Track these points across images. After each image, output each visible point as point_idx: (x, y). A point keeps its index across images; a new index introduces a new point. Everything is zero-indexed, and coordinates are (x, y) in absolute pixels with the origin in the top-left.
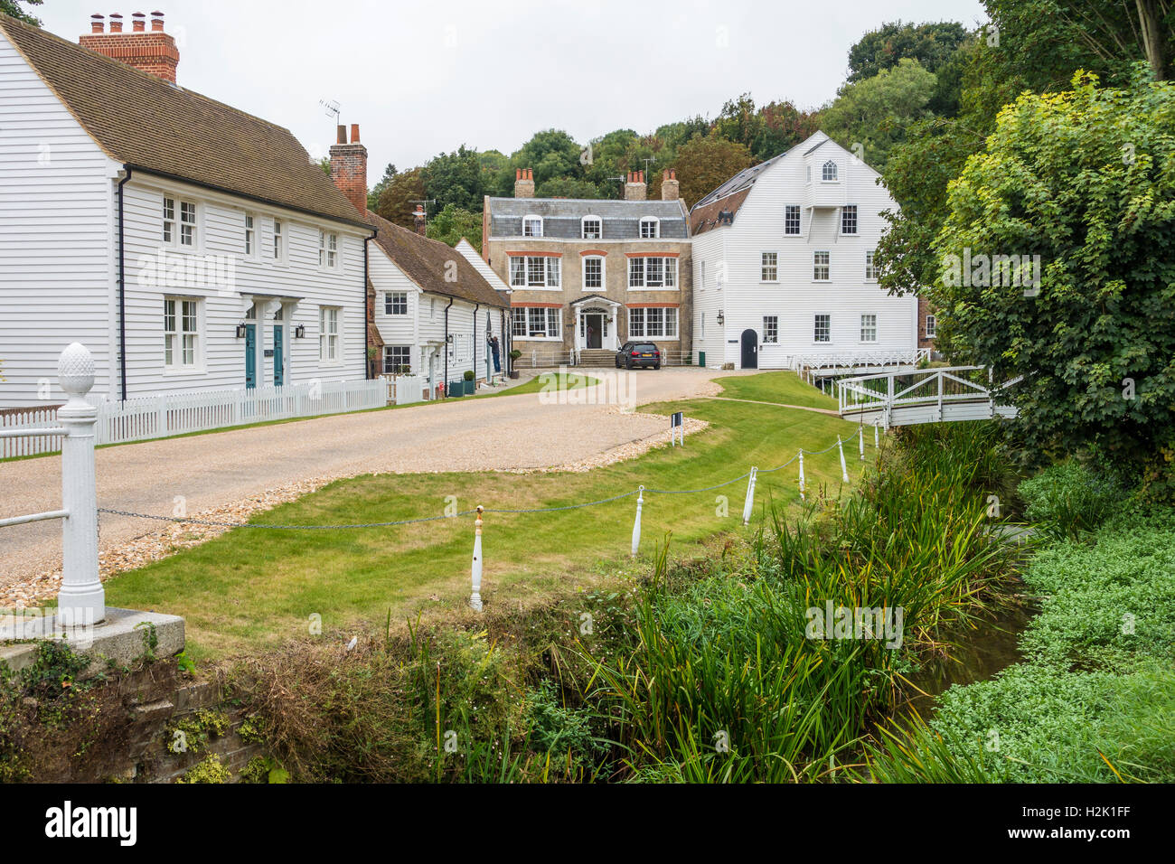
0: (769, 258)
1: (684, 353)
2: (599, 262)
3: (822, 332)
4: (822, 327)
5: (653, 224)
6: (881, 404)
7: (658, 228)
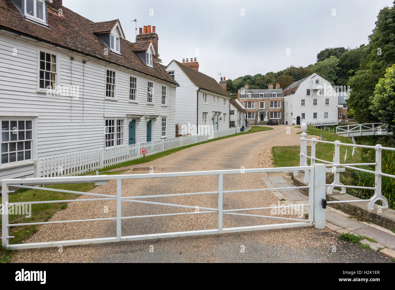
0: (303, 101)
1: (282, 122)
2: (263, 103)
3: (315, 116)
4: (315, 115)
5: (275, 94)
6: (347, 132)
7: (276, 95)
